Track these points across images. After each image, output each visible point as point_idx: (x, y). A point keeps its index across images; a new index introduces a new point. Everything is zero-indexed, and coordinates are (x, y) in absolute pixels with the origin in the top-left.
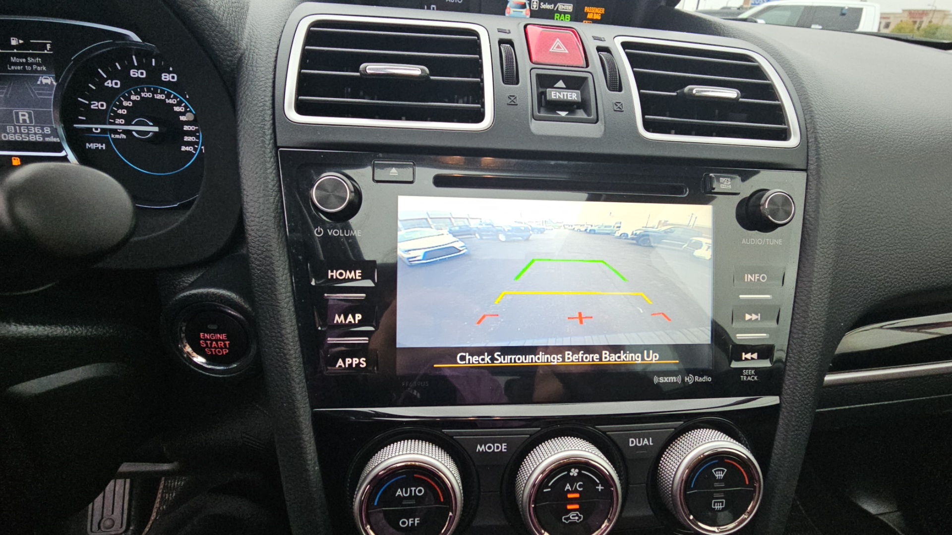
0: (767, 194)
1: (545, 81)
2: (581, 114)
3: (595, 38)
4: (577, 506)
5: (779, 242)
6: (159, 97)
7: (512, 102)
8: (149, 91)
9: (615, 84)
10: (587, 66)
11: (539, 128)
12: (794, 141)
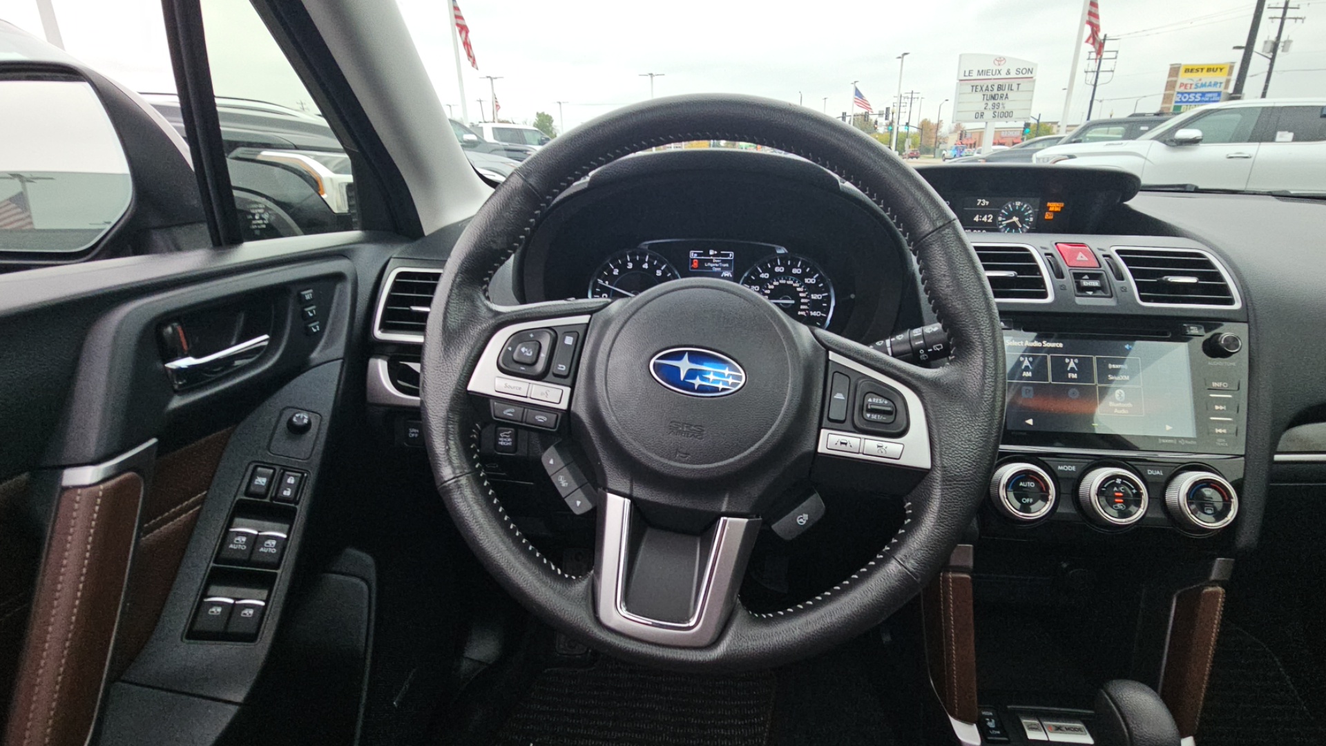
0: (1222, 335)
1: (1078, 276)
2: (1099, 293)
3: (1100, 249)
4: (1122, 501)
5: (1234, 364)
6: (790, 282)
7: (1063, 288)
8: (784, 279)
9: (1120, 276)
10: (1100, 266)
11: (1080, 301)
12: (1237, 305)
